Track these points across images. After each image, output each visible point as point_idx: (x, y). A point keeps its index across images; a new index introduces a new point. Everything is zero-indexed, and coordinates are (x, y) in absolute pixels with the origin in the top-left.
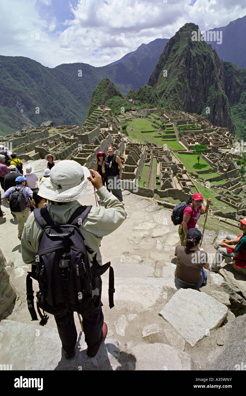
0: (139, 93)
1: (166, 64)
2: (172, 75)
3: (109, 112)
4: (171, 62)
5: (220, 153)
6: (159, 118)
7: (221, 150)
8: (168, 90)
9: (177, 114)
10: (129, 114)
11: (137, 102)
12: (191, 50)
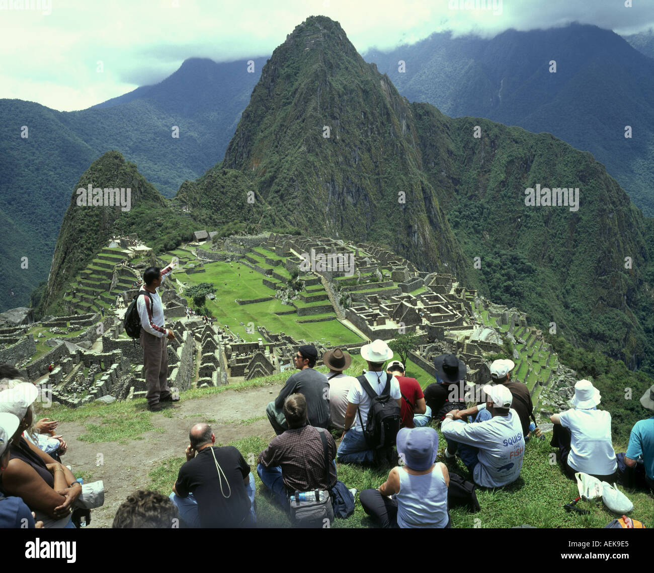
0: (207, 190)
1: (270, 111)
2: (291, 138)
3: (147, 255)
4: (285, 105)
5: (451, 342)
6: (281, 261)
7: (451, 334)
8: (285, 178)
9: (327, 248)
10: (189, 251)
11: (205, 213)
12: (329, 78)
